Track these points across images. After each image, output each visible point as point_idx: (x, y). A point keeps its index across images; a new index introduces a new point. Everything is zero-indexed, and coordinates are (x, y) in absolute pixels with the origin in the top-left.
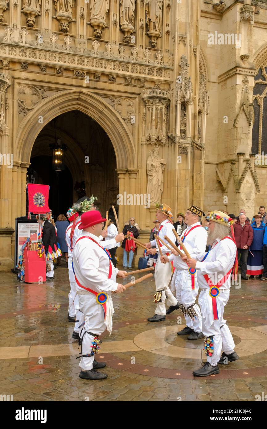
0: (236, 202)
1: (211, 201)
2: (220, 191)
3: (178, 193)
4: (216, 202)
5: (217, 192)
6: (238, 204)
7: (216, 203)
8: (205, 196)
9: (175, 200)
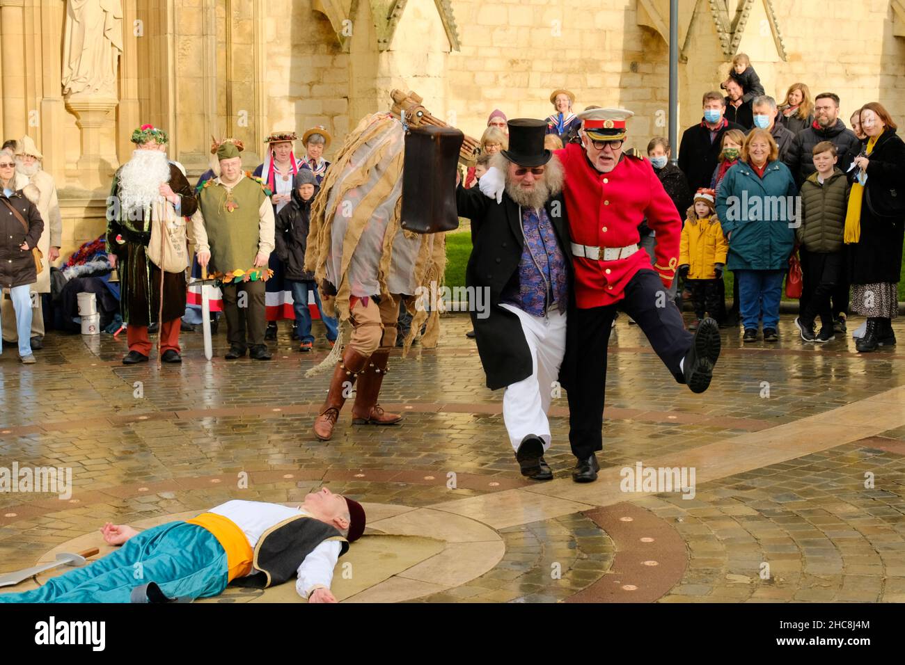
2: (325, 46)
7: (310, 90)
9: (167, 81)
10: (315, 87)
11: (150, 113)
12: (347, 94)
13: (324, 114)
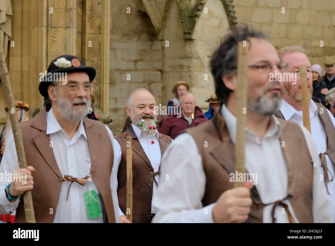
0: (184, 62)
1: (123, 59)
2: (145, 36)
3: (49, 43)
4: (136, 62)
5: (139, 38)
6: (189, 67)
7: (135, 65)
8: (112, 49)
9: (42, 59)
10: (139, 63)
11: (29, 80)
12: (160, 68)
13: (144, 82)
